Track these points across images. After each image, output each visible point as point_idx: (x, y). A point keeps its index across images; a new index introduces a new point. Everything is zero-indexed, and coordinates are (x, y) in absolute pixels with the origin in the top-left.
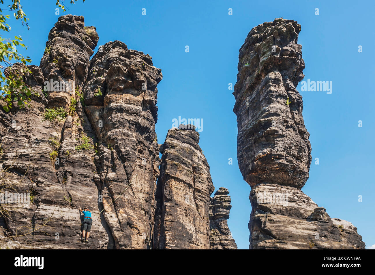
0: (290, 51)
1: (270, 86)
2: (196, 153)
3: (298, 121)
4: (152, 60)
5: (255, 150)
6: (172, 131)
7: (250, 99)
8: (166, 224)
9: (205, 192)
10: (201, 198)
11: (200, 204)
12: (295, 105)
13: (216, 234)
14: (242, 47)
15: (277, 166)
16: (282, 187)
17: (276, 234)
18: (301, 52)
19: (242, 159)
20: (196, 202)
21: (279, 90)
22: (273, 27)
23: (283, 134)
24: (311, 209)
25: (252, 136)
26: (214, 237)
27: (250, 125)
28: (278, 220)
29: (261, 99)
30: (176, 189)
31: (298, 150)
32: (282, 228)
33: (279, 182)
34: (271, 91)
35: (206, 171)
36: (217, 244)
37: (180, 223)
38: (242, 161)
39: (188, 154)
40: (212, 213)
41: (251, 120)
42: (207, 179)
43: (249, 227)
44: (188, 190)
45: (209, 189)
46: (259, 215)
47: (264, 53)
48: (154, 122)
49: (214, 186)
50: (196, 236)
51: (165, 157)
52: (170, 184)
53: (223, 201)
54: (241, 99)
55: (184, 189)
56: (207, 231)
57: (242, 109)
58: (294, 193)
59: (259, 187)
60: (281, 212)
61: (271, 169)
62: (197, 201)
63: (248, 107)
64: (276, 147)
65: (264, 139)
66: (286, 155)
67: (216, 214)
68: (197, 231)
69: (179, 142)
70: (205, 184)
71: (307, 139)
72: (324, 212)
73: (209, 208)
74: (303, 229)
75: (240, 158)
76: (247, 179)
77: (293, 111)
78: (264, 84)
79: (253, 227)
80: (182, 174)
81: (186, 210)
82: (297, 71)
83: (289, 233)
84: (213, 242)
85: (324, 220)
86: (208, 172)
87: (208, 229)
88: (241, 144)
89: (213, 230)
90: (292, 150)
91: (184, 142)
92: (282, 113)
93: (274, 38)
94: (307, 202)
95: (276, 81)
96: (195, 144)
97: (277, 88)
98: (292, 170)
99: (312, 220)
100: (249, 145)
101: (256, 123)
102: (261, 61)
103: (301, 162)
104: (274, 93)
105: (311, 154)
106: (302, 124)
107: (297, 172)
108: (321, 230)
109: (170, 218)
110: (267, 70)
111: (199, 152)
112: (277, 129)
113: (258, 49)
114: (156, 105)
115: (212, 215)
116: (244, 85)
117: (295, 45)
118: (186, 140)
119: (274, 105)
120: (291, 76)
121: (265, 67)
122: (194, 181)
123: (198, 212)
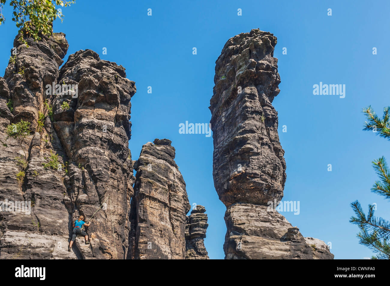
0: (266, 65)
1: (246, 101)
2: (172, 170)
3: (273, 138)
4: (125, 71)
5: (230, 169)
6: (147, 146)
7: (226, 114)
8: (140, 246)
9: (181, 211)
10: (177, 218)
11: (176, 223)
12: (271, 121)
13: (192, 254)
14: (219, 58)
15: (252, 185)
16: (257, 207)
17: (250, 255)
18: (277, 66)
19: (218, 178)
20: (172, 221)
22: (250, 38)
23: (258, 152)
24: (285, 229)
25: (228, 153)
26: (190, 258)
27: (226, 142)
28: (253, 241)
29: (237, 115)
30: (151, 208)
31: (272, 168)
32: (256, 250)
33: (254, 202)
34: (246, 107)
35: (182, 189)
37: (156, 245)
38: (217, 180)
39: (163, 171)
40: (188, 233)
41: (227, 136)
42: (183, 197)
43: (224, 248)
44: (163, 209)
45: (185, 207)
46: (234, 236)
47: (240, 67)
48: (127, 138)
49: (190, 204)
51: (139, 174)
52: (145, 203)
53: (199, 220)
54: (217, 114)
55: (159, 208)
56: (183, 252)
57: (217, 125)
58: (268, 213)
59: (235, 207)
60: (255, 233)
61: (247, 188)
62: (173, 221)
63: (224, 122)
64: (252, 165)
65: (239, 157)
66: (261, 173)
67: (192, 234)
68: (172, 253)
69: (154, 158)
70: (180, 203)
71: (282, 157)
72: (297, 232)
73: (185, 228)
74: (277, 250)
75: (215, 176)
76: (222, 199)
77: (269, 128)
78: (240, 99)
79: (228, 249)
80: (157, 192)
81: (161, 231)
82: (273, 86)
83: (263, 254)
85: (297, 240)
86: (184, 189)
87: (183, 250)
88: (216, 161)
89: (189, 250)
90: (267, 168)
91: (159, 158)
92: (258, 129)
93: (250, 51)
94: (281, 221)
95: (252, 96)
96: (171, 160)
97: (253, 104)
98: (266, 189)
99: (285, 240)
100: (225, 163)
101: (232, 140)
102: (237, 75)
103: (276, 180)
104: (249, 109)
105: (285, 172)
106: (277, 141)
107: (272, 191)
108: (294, 250)
109: (145, 239)
110: (243, 84)
111: (175, 169)
112: (252, 147)
113: (234, 63)
114: (130, 121)
115: (189, 235)
116: (220, 100)
117: (271, 59)
118: (161, 156)
119: (250, 122)
120: (266, 91)
121: (240, 82)
122: (170, 200)
123: (174, 232)
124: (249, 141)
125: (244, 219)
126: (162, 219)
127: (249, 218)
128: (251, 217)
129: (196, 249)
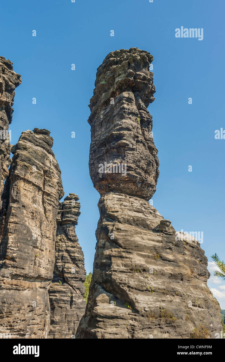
0: (143, 76)
1: (123, 103)
2: (49, 157)
3: (148, 138)
4: (12, 65)
5: (106, 160)
6: (26, 133)
7: (104, 113)
8: (10, 226)
9: (55, 196)
10: (50, 202)
11: (48, 208)
12: (146, 123)
13: (62, 240)
14: (100, 66)
15: (126, 176)
16: (131, 198)
18: (153, 79)
19: (94, 167)
20: (44, 205)
21: (131, 108)
22: (129, 54)
23: (134, 148)
24: (157, 221)
25: (104, 146)
26: (60, 243)
27: (103, 136)
28: (125, 229)
29: (114, 114)
30: (24, 190)
31: (146, 164)
32: (129, 238)
33: (128, 193)
34: (124, 108)
35: (57, 176)
36: (62, 251)
37: (26, 226)
38: (93, 169)
39: (40, 157)
40: (60, 218)
41: (104, 131)
42: (58, 184)
43: (96, 234)
44: (37, 192)
45: (59, 194)
46: (107, 223)
47: (119, 75)
48: (8, 122)
49: (64, 191)
50: (41, 241)
51: (16, 157)
52: (19, 184)
53: (72, 207)
54: (95, 111)
55: (33, 191)
56: (53, 236)
57: (96, 121)
58: (141, 204)
59: (109, 195)
60: (128, 222)
61: (121, 179)
62: (46, 205)
63: (102, 119)
64: (127, 159)
65: (115, 150)
66: (135, 167)
67: (64, 219)
68: (42, 236)
69: (32, 145)
70: (55, 188)
71: (155, 155)
72: (169, 225)
73: (57, 213)
74: (149, 240)
75: (91, 165)
76: (97, 187)
77: (144, 128)
78: (118, 101)
79: (100, 235)
80: (32, 176)
81: (33, 213)
82: (148, 94)
83: (135, 243)
84: (58, 248)
85: (169, 232)
86: (59, 177)
87: (54, 234)
88: (93, 152)
89: (60, 235)
90: (141, 163)
91: (37, 145)
92: (133, 128)
93: (129, 64)
95: (129, 100)
96: (48, 148)
97: (130, 106)
98: (140, 182)
99: (158, 231)
100: (101, 155)
101: (109, 135)
102: (116, 81)
103: (149, 175)
104: (126, 110)
105: (158, 169)
106: (151, 141)
107: (145, 185)
108: (166, 242)
109: (15, 219)
110: (121, 89)
111: (52, 157)
112: (127, 142)
113: (114, 71)
114: (12, 107)
115: (60, 220)
116: (100, 100)
117: (147, 72)
118: (39, 143)
119: (127, 121)
120: (143, 97)
121: (119, 86)
122: (44, 184)
123: (45, 216)
124: (125, 137)
125: (117, 207)
126: (34, 201)
127: (123, 207)
128: (125, 206)
129: (67, 235)
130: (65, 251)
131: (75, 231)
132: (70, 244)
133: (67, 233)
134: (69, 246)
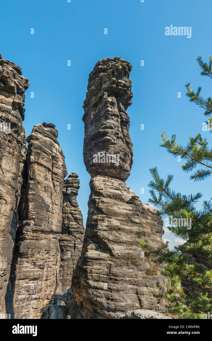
0: (123, 84)
1: (108, 107)
2: (55, 146)
3: (126, 134)
5: (95, 151)
6: (37, 127)
7: (94, 113)
9: (61, 175)
10: (57, 179)
11: (56, 183)
12: (125, 123)
13: (67, 206)
14: (91, 73)
15: (109, 164)
16: (112, 179)
18: (131, 86)
20: (53, 182)
21: (114, 110)
22: (113, 63)
23: (115, 142)
24: (130, 196)
25: (94, 141)
26: (66, 208)
27: (93, 132)
28: (107, 202)
29: (101, 115)
30: (38, 171)
31: (124, 154)
32: (110, 208)
33: (110, 175)
34: (108, 111)
35: (61, 160)
36: (68, 213)
37: (40, 196)
38: (86, 157)
39: (49, 146)
40: (65, 190)
41: (94, 128)
42: (62, 166)
43: (88, 204)
44: (47, 172)
45: (63, 173)
46: (95, 197)
47: (105, 82)
48: (22, 120)
50: (52, 207)
51: (30, 146)
52: (34, 167)
53: (74, 182)
54: (88, 112)
55: (44, 172)
56: (61, 203)
57: (88, 120)
58: (119, 184)
59: (97, 177)
60: (109, 196)
61: (105, 165)
62: (54, 181)
63: (92, 119)
64: (109, 151)
65: (101, 144)
68: (53, 203)
69: (42, 136)
70: (60, 169)
71: (131, 148)
72: (138, 199)
73: (63, 187)
74: (123, 209)
75: (85, 155)
76: (88, 171)
77: (123, 127)
78: (104, 105)
79: (90, 205)
80: (44, 160)
81: (46, 188)
82: (127, 98)
83: (114, 211)
84: (65, 212)
85: (138, 204)
86: (64, 161)
88: (86, 145)
89: (66, 203)
90: (120, 154)
91: (46, 136)
92: (115, 127)
93: (113, 72)
94: (128, 191)
95: (112, 104)
96: (55, 139)
97: (113, 109)
98: (119, 168)
99: (130, 203)
100: (92, 147)
101: (97, 132)
102: (103, 88)
103: (126, 163)
104: (110, 112)
105: (133, 158)
106: (128, 137)
107: (123, 170)
108: (135, 211)
109: (33, 192)
111: (57, 145)
112: (110, 138)
113: (101, 78)
115: (66, 192)
116: (91, 102)
117: (127, 80)
118: (48, 135)
119: (110, 121)
120: (123, 101)
122: (52, 166)
123: (54, 189)
124: (108, 134)
125: (102, 186)
126: (46, 179)
127: (106, 186)
128: (108, 185)
129: (70, 202)
130: (70, 214)
131: (76, 200)
132: (73, 208)
133: (70, 201)
134: (72, 210)
